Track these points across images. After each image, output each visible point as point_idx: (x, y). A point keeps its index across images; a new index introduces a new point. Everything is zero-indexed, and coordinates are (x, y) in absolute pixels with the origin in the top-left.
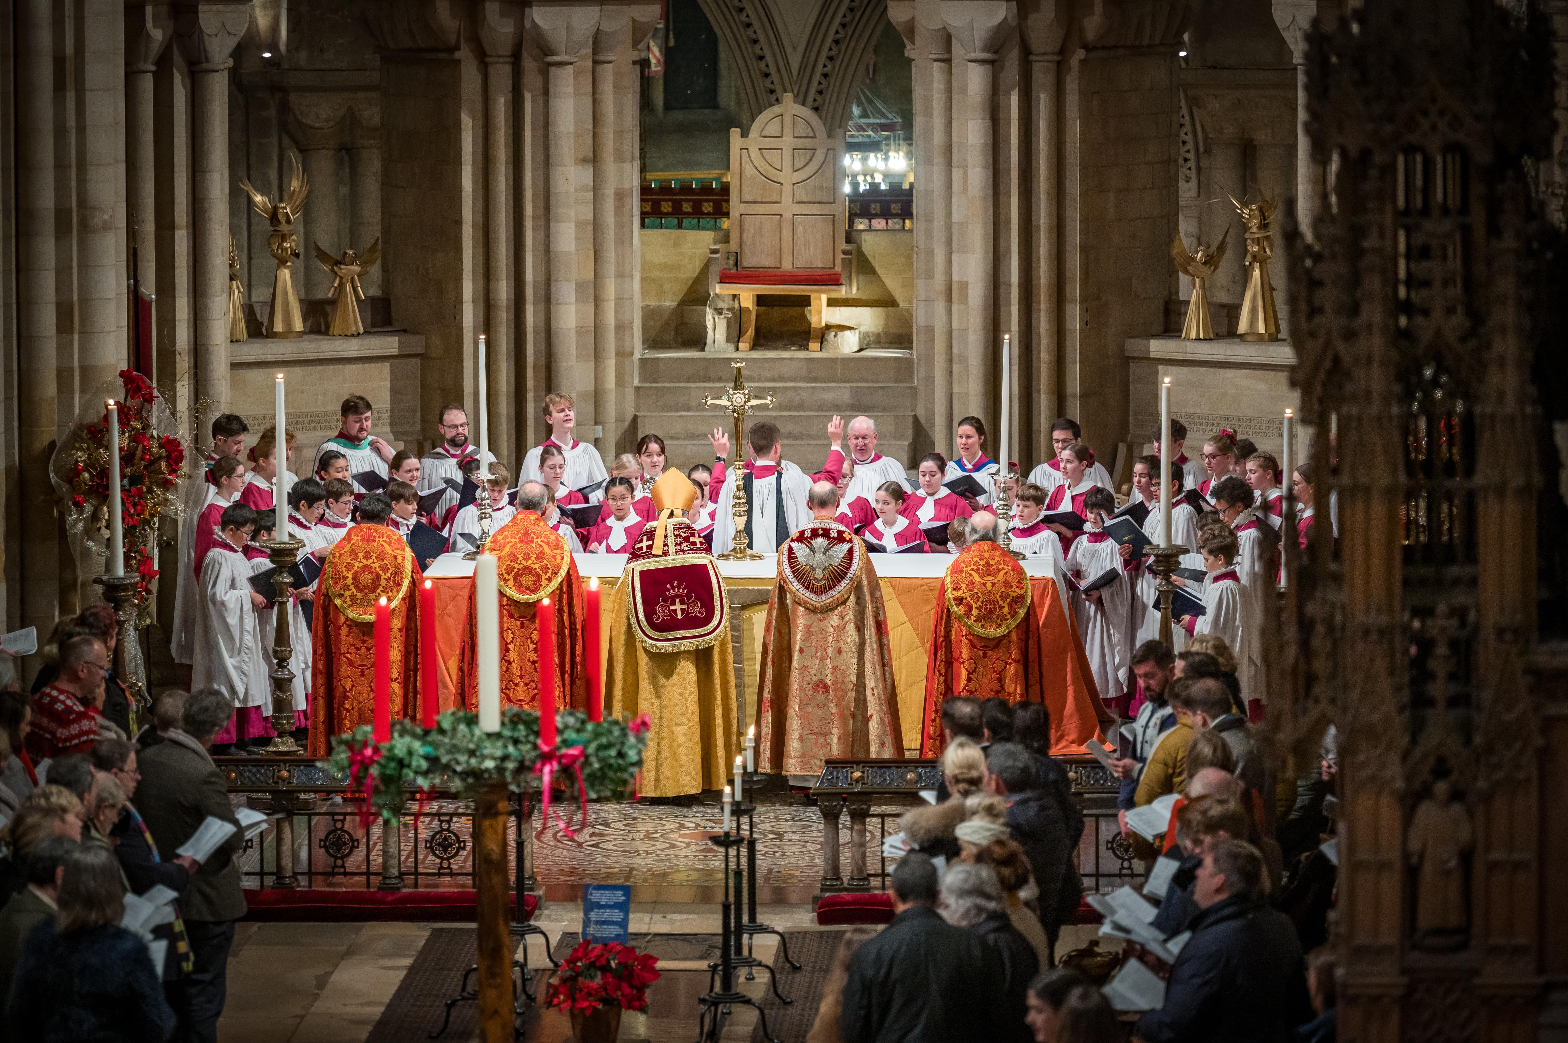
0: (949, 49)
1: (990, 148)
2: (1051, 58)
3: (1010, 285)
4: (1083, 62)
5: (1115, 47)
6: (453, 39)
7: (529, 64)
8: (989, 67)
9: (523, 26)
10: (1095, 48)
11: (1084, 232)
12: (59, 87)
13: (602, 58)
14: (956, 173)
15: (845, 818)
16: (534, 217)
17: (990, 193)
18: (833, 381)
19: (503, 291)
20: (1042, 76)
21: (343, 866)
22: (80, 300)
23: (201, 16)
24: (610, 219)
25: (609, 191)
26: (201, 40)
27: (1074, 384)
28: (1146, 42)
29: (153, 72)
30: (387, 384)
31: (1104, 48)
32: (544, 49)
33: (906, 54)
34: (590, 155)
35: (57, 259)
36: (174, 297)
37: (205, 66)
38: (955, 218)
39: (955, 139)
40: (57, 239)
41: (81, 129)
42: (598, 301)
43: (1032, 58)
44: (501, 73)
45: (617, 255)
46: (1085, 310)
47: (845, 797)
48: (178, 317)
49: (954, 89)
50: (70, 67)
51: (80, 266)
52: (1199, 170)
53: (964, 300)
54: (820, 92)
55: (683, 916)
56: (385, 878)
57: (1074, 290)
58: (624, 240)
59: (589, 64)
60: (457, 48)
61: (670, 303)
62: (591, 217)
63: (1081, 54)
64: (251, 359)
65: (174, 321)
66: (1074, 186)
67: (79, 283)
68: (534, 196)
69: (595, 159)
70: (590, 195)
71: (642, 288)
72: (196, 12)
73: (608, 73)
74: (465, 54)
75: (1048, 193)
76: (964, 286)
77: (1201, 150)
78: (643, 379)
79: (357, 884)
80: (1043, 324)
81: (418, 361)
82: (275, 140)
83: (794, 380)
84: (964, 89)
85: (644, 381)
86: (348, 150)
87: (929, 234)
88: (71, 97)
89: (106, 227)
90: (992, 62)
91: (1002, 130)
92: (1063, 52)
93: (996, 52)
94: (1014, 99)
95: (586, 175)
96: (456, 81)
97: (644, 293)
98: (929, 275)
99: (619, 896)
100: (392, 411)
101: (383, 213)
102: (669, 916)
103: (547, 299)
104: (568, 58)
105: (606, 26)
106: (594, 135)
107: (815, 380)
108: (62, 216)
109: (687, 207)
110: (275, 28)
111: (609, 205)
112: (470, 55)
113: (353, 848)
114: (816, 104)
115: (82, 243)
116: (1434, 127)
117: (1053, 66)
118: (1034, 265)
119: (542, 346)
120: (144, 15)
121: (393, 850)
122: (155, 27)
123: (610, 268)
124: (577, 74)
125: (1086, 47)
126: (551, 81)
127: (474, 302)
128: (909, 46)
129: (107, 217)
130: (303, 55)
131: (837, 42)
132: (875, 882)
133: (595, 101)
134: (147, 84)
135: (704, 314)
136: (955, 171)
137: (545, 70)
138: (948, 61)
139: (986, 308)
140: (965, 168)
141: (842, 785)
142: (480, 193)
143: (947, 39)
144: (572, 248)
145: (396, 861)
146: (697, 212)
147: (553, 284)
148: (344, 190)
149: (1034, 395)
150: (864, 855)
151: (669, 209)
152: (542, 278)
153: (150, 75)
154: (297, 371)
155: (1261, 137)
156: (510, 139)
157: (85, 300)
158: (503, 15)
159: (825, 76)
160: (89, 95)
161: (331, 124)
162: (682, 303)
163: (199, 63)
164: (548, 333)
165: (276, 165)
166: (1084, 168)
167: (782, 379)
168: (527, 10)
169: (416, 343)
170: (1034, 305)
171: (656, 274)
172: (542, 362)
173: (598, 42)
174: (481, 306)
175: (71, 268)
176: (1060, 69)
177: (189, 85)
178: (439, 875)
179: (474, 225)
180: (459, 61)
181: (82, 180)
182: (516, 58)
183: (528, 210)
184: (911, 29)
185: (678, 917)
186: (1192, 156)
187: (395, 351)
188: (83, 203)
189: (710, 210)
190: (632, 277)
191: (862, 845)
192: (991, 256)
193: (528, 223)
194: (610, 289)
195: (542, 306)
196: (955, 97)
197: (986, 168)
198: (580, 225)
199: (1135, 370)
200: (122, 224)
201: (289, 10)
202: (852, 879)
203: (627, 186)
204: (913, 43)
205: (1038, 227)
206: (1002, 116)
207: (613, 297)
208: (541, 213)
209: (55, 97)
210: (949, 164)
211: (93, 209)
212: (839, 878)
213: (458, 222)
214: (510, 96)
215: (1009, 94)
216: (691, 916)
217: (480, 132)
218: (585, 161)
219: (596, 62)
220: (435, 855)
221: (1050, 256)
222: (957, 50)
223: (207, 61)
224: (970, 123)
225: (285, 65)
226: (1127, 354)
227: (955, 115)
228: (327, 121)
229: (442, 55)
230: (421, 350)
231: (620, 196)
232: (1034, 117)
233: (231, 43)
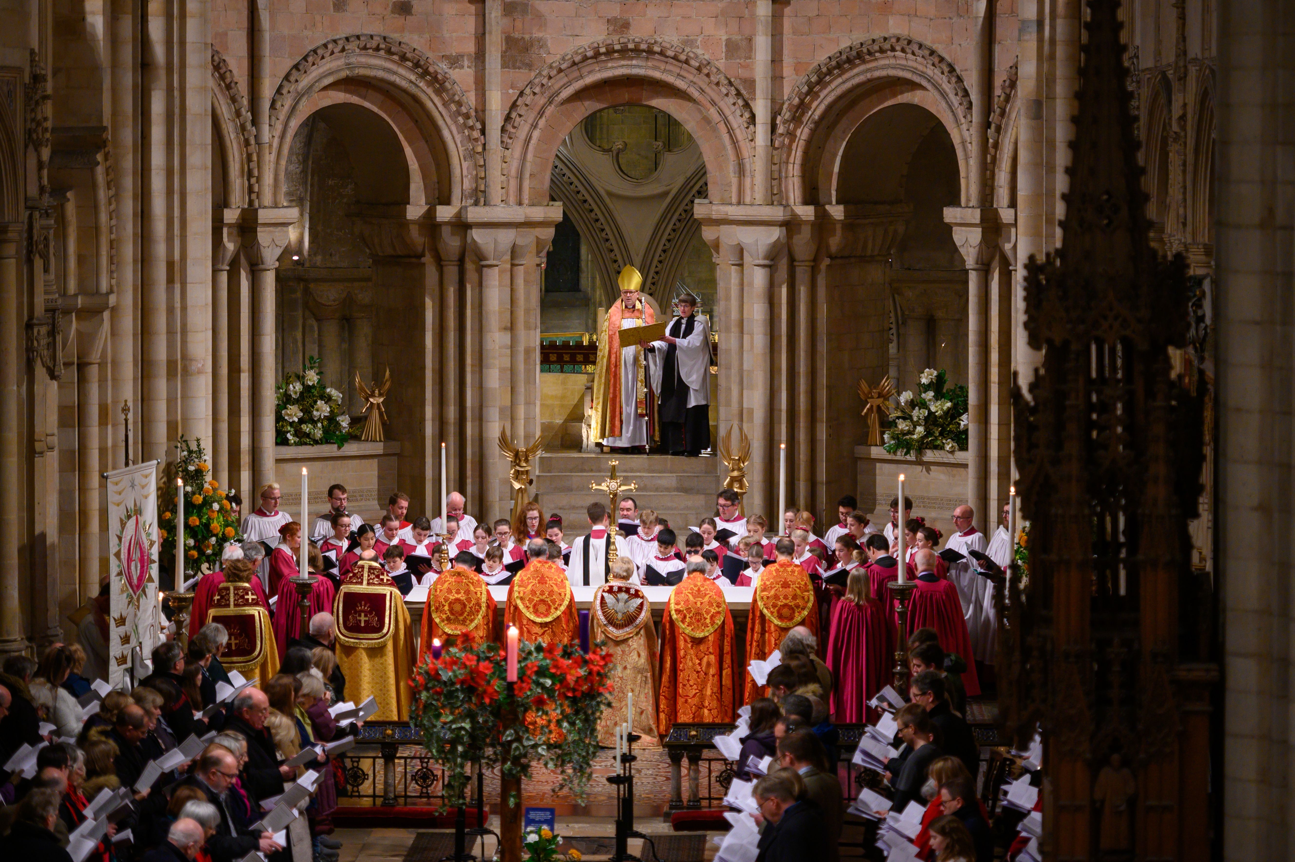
0: (741, 257)
1: (768, 321)
2: (807, 264)
3: (780, 410)
4: (829, 267)
5: (849, 257)
6: (420, 249)
7: (470, 266)
8: (768, 270)
9: (466, 241)
10: (836, 257)
11: (829, 377)
12: (170, 280)
13: (516, 262)
14: (746, 337)
15: (685, 762)
16: (472, 366)
17: (768, 351)
18: (664, 472)
19: (452, 413)
20: (802, 274)
21: (358, 791)
22: (182, 419)
23: (259, 235)
24: (521, 367)
25: (521, 348)
26: (259, 249)
27: (822, 475)
28: (869, 253)
29: (228, 271)
30: (376, 473)
31: (842, 257)
32: (480, 257)
33: (714, 260)
34: (509, 325)
35: (168, 393)
36: (240, 417)
37: (261, 267)
38: (745, 367)
39: (745, 316)
40: (168, 380)
41: (184, 308)
42: (513, 420)
43: (796, 263)
44: (452, 272)
45: (526, 390)
46: (829, 427)
47: (685, 747)
48: (242, 429)
49: (745, 284)
50: (177, 268)
51: (182, 397)
52: (899, 335)
53: (751, 419)
54: (653, 284)
55: (580, 825)
56: (385, 799)
57: (823, 414)
58: (530, 380)
59: (508, 266)
60: (423, 255)
61: (559, 421)
62: (509, 365)
63: (827, 261)
64: (288, 456)
65: (239, 432)
66: (823, 347)
67: (182, 409)
68: (472, 351)
69: (511, 328)
70: (509, 351)
71: (541, 411)
72: (256, 232)
73: (520, 272)
74: (428, 259)
75: (806, 351)
76: (751, 411)
77: (900, 322)
78: (542, 470)
79: (366, 802)
80: (802, 436)
81: (396, 458)
82: (300, 313)
83: (640, 472)
84: (751, 284)
85: (543, 472)
86: (348, 320)
87: (728, 377)
88: (177, 286)
89: (200, 372)
90: (770, 266)
91: (776, 310)
92: (816, 260)
93: (772, 260)
94: (784, 290)
95: (506, 338)
96: (422, 276)
97: (542, 414)
98: (728, 404)
99: (548, 815)
100: (379, 490)
101: (373, 362)
102: (570, 825)
103: (480, 419)
104: (495, 262)
105: (520, 242)
106: (512, 312)
107: (653, 472)
108: (171, 365)
109: (566, 358)
110: (301, 241)
111: (521, 357)
112: (432, 260)
113: (364, 779)
114: (651, 291)
115: (184, 382)
116: (1111, 327)
117: (809, 269)
118: (796, 397)
119: (477, 449)
120: (222, 234)
121: (390, 781)
122: (229, 241)
123: (521, 399)
124: (501, 272)
125: (831, 257)
126: (484, 278)
127: (433, 420)
128: (715, 255)
129: (200, 365)
130: (319, 258)
131: (664, 251)
132: (705, 803)
133: (512, 290)
134: (224, 278)
135: (581, 427)
136: (745, 337)
137: (480, 270)
138: (741, 265)
139: (765, 426)
140: (751, 334)
141: (683, 740)
142: (437, 349)
143: (740, 251)
144: (497, 386)
145: (392, 789)
146: (573, 361)
147: (484, 410)
148: (345, 346)
149: (796, 482)
150: (697, 786)
151: (555, 359)
152: (477, 404)
153: (225, 273)
154: (318, 464)
155: (940, 314)
156: (457, 314)
157: (185, 420)
158: (453, 234)
159: (657, 273)
160: (189, 286)
161: (337, 303)
162: (566, 421)
163: (257, 264)
164: (481, 441)
165: (300, 329)
166: (829, 335)
167: (632, 471)
168: (469, 231)
169: (395, 447)
170: (796, 424)
171: (549, 402)
172: (477, 459)
173: (514, 252)
174: (437, 423)
175: (177, 399)
176: (814, 271)
177: (250, 278)
178: (420, 797)
179: (433, 370)
180: (424, 264)
181: (184, 342)
182: (461, 261)
183: (469, 361)
184: (716, 246)
185: (576, 826)
186: (893, 326)
187: (381, 452)
188: (184, 357)
189: (582, 359)
190: (535, 404)
191: (696, 779)
192: (768, 392)
193: (469, 369)
194: (521, 412)
195: (477, 423)
196: (746, 289)
197: (765, 334)
198: (502, 370)
199: (861, 465)
200: (210, 369)
201: (310, 229)
202: (689, 801)
203: (532, 345)
204: (718, 253)
205: (799, 373)
206: (776, 301)
207: (522, 416)
208: (477, 362)
209: (167, 289)
210: (742, 332)
211: (191, 360)
212: (681, 801)
213: (423, 368)
214: (457, 287)
215: (780, 287)
216: (585, 825)
217: (437, 310)
218: (505, 329)
219: (513, 265)
220: (417, 783)
221: (806, 392)
222: (747, 258)
223: (263, 263)
224: (755, 305)
225: (307, 265)
226: (856, 456)
227: (745, 300)
228: (334, 301)
229: (414, 260)
230: (398, 451)
231: (528, 352)
232: (797, 302)
233: (278, 252)
